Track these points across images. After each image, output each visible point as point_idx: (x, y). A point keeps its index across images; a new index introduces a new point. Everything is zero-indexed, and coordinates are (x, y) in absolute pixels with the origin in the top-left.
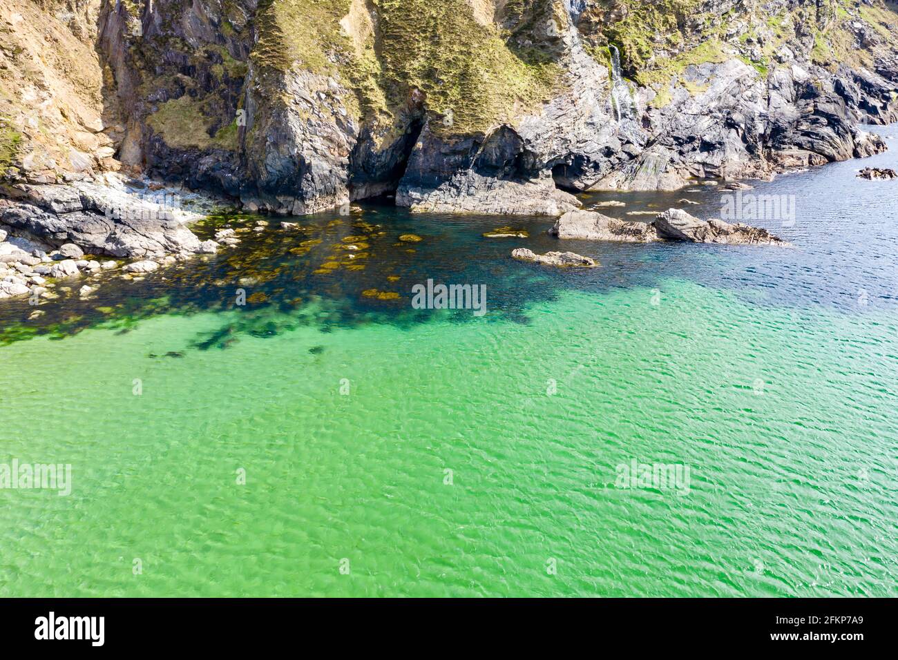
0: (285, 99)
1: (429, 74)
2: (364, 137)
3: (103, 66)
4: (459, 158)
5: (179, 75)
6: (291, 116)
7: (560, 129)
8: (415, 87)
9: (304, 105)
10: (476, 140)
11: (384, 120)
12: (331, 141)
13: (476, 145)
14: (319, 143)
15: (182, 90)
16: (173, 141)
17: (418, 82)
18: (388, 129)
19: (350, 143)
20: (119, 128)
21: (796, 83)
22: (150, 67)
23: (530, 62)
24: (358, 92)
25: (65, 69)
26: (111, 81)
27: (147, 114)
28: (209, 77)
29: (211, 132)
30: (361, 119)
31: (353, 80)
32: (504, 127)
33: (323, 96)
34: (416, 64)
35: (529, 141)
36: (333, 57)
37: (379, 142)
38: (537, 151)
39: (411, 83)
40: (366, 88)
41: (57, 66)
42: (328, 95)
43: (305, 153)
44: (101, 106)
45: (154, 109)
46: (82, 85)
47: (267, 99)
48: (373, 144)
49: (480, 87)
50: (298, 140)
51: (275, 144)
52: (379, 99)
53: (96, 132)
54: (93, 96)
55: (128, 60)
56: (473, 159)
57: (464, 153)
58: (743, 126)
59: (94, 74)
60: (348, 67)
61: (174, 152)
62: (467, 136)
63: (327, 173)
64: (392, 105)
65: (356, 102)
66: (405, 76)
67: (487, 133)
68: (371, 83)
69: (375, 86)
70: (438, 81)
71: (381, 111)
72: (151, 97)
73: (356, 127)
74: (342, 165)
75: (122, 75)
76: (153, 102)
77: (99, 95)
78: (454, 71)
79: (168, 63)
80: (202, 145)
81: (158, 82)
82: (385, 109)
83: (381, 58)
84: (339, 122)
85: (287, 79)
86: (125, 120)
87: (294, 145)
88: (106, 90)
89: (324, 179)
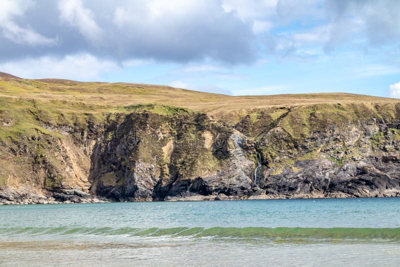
0: (135, 170)
1: (183, 163)
2: (160, 182)
3: (91, 163)
4: (184, 187)
5: (112, 165)
6: (135, 174)
7: (221, 179)
8: (178, 167)
9: (140, 171)
10: (189, 182)
11: (167, 177)
12: (148, 182)
13: (190, 183)
14: (143, 182)
15: (112, 169)
16: (105, 184)
17: (179, 165)
18: (168, 180)
19: (154, 183)
20: (92, 181)
21: (357, 168)
22: (104, 163)
23: (219, 159)
24: (161, 169)
25: (79, 164)
26: (93, 168)
27: (101, 177)
28: (121, 166)
29: (117, 182)
30: (160, 177)
31: (160, 165)
32: (199, 178)
33: (148, 169)
34: (180, 160)
35: (206, 182)
36: (155, 159)
37: (164, 183)
38: (209, 185)
39: (177, 166)
40: (164, 168)
41: (77, 163)
42: (150, 169)
43: (138, 185)
44: (88, 175)
45: (103, 175)
46: (84, 169)
47: (130, 169)
48: (162, 184)
49: (196, 166)
50: (136, 181)
51: (130, 182)
52: (167, 171)
53: (84, 182)
54: (86, 172)
55: (99, 161)
56: (189, 188)
57: (186, 185)
58: (311, 183)
59: (88, 165)
60: (160, 162)
61: (105, 187)
62: (187, 180)
63: (144, 191)
64: (170, 172)
65: (160, 172)
66: (176, 164)
67: (192, 179)
68: (166, 166)
69: (167, 167)
70: (185, 165)
71: (166, 174)
72: (103, 172)
73: (158, 179)
74: (151, 190)
75: (96, 166)
76: (103, 174)
77: (88, 172)
78: (190, 162)
79: (110, 162)
80: (113, 185)
81: (106, 167)
82: (168, 173)
83: (171, 159)
84: (152, 177)
85: (136, 164)
86: (94, 179)
87: (135, 182)
88: (91, 170)
89: (142, 192)
